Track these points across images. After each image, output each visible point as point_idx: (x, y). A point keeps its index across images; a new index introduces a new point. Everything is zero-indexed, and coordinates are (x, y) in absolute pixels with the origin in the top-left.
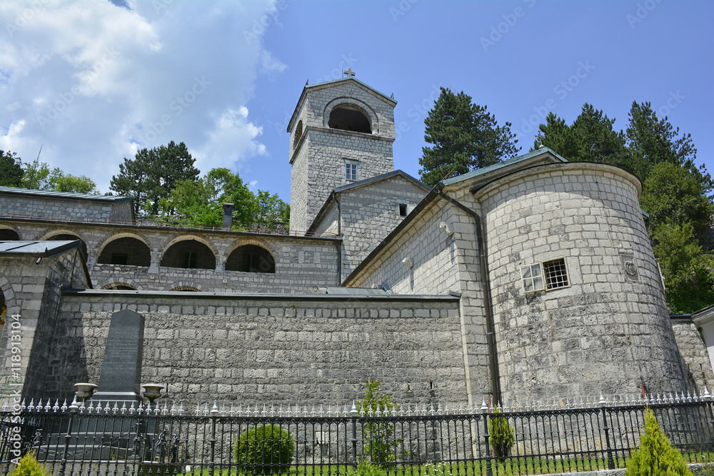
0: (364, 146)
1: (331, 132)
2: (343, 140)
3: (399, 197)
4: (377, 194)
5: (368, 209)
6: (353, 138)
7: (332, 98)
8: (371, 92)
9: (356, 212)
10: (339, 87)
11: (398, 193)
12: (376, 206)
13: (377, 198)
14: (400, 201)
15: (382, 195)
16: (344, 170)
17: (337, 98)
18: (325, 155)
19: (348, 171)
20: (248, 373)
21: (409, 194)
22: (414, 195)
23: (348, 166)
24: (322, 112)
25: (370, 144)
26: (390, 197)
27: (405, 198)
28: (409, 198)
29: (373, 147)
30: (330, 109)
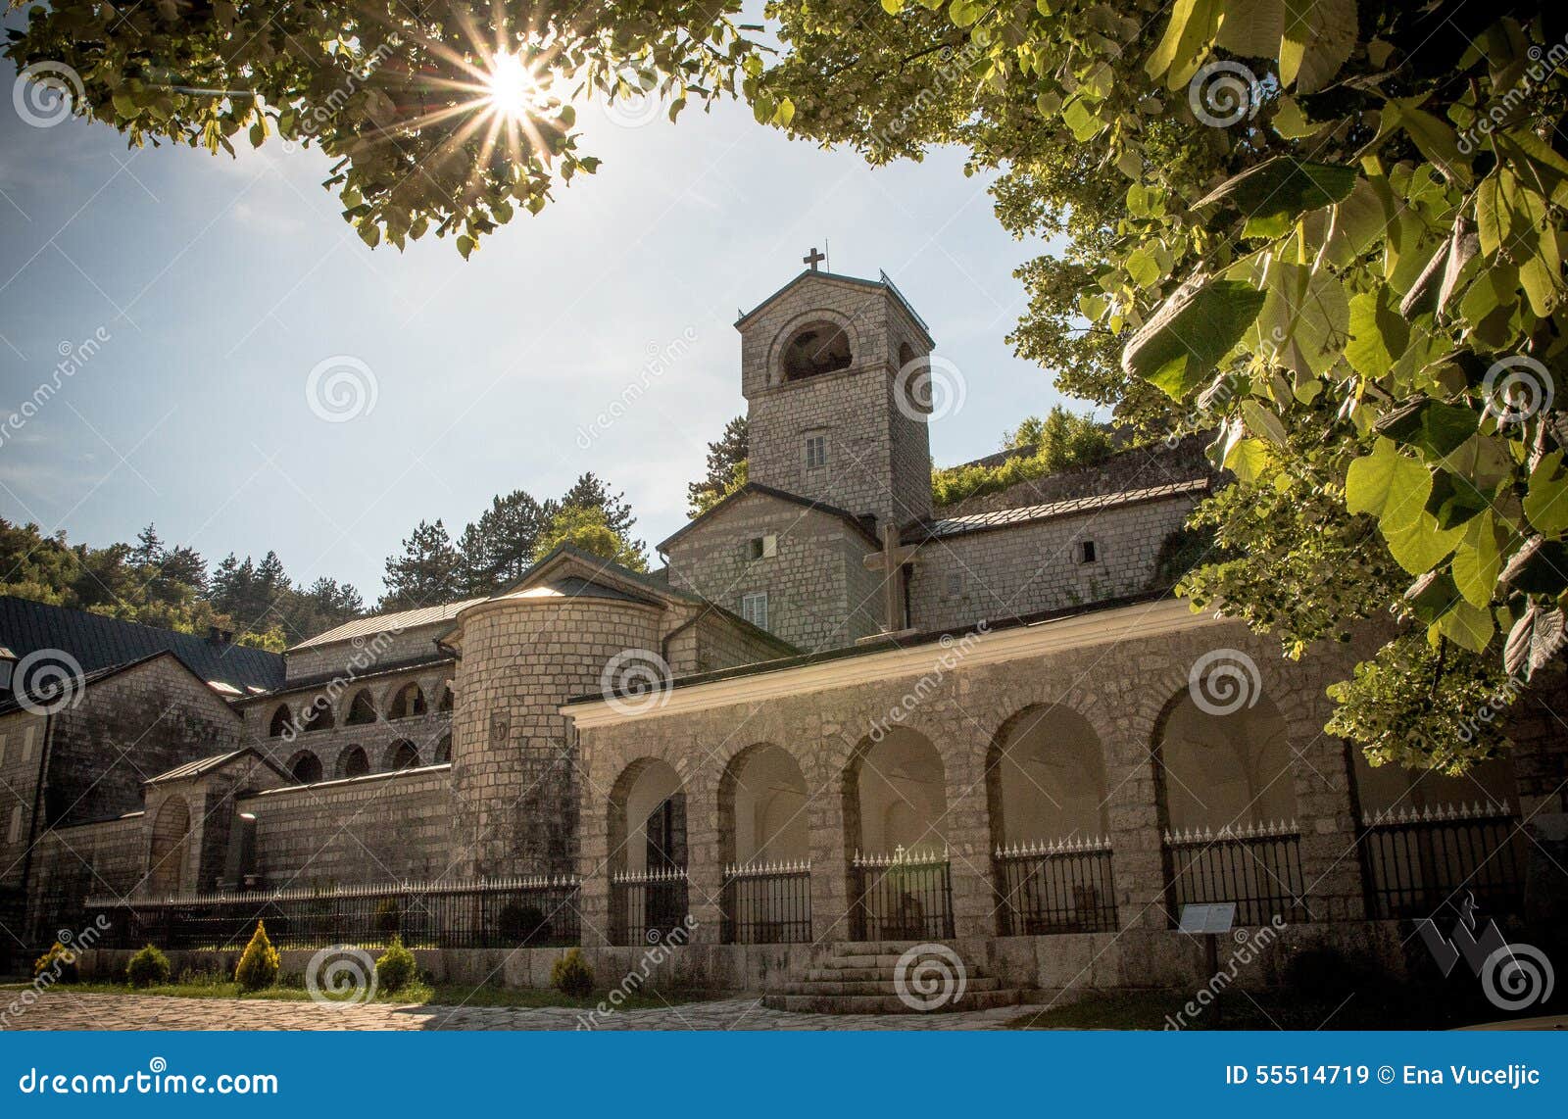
0: (835, 396)
1: (780, 389)
2: (802, 396)
3: (751, 529)
4: (718, 533)
5: (704, 564)
6: (818, 386)
7: (779, 326)
8: (842, 284)
9: (689, 573)
10: (792, 299)
11: (751, 522)
12: (716, 555)
13: (718, 541)
14: (752, 536)
15: (726, 533)
16: (804, 451)
17: (789, 322)
18: (774, 437)
19: (811, 452)
20: (329, 857)
21: (767, 519)
22: (775, 517)
23: (810, 442)
24: (764, 359)
25: (847, 386)
26: (737, 532)
27: (760, 527)
28: (769, 524)
29: (852, 392)
30: (777, 348)
